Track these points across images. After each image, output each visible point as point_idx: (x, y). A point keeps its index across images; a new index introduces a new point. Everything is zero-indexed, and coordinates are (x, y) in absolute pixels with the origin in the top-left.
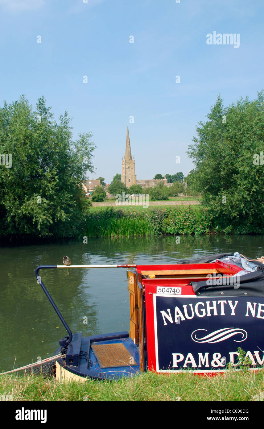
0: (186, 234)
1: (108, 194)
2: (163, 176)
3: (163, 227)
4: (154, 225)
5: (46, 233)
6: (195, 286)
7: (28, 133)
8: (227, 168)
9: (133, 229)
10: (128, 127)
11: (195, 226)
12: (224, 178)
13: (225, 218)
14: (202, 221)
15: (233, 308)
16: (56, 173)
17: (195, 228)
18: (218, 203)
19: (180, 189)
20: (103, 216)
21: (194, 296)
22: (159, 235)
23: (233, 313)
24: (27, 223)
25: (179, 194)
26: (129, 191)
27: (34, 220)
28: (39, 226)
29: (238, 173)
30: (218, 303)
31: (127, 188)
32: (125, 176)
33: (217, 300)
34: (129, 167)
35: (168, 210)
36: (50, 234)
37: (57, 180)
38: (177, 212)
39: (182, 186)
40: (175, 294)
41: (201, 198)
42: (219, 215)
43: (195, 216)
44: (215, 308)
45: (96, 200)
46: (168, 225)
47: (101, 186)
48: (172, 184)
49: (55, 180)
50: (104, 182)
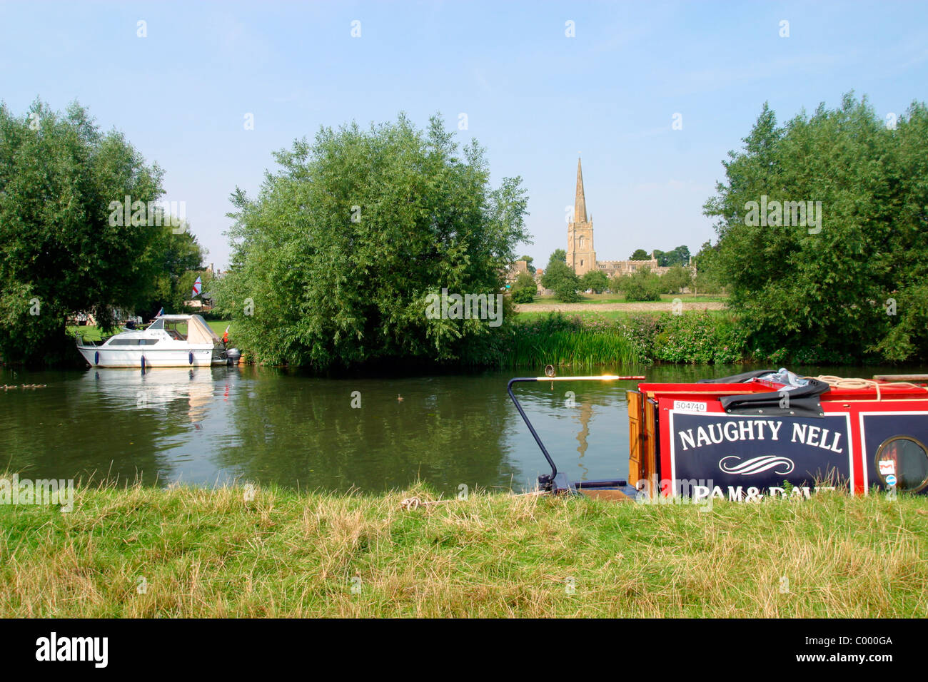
0: (698, 363)
1: (540, 288)
2: (648, 254)
3: (654, 349)
4: (639, 344)
5: (448, 356)
6: (725, 402)
7: (418, 181)
8: (777, 239)
9: (599, 350)
10: (580, 159)
11: (715, 348)
12: (771, 258)
13: (773, 333)
14: (729, 339)
15: (775, 431)
16: (465, 250)
17: (714, 352)
18: (760, 305)
19: (682, 279)
20: (544, 328)
21: (724, 414)
22: (648, 362)
23: (775, 438)
24: (414, 337)
25: (681, 290)
26: (583, 282)
27: (429, 332)
28: (437, 343)
29: (798, 249)
30: (755, 424)
31: (579, 276)
32: (574, 254)
33: (754, 419)
34: (581, 236)
35: (664, 318)
36: (454, 357)
37: (467, 261)
38: (681, 322)
39: (687, 274)
40: (698, 411)
41: (725, 297)
42: (763, 327)
43: (715, 329)
44: (750, 430)
45: (519, 299)
46: (665, 345)
47: (527, 273)
48: (666, 269)
49: (463, 263)
50: (533, 264)
